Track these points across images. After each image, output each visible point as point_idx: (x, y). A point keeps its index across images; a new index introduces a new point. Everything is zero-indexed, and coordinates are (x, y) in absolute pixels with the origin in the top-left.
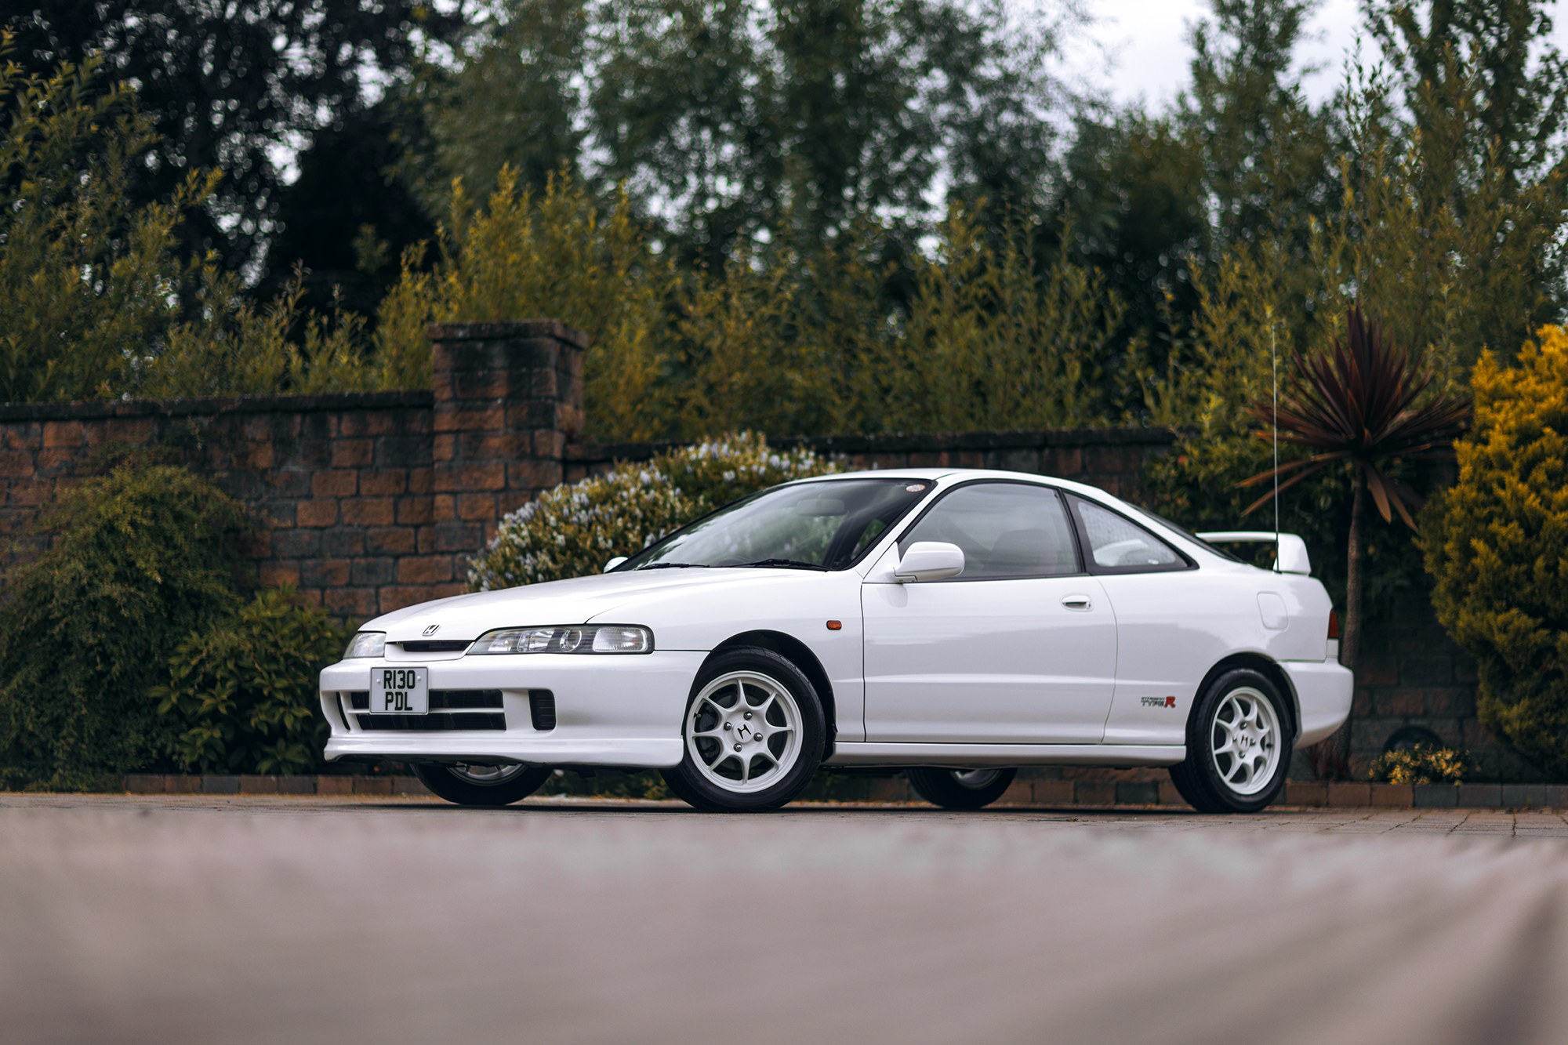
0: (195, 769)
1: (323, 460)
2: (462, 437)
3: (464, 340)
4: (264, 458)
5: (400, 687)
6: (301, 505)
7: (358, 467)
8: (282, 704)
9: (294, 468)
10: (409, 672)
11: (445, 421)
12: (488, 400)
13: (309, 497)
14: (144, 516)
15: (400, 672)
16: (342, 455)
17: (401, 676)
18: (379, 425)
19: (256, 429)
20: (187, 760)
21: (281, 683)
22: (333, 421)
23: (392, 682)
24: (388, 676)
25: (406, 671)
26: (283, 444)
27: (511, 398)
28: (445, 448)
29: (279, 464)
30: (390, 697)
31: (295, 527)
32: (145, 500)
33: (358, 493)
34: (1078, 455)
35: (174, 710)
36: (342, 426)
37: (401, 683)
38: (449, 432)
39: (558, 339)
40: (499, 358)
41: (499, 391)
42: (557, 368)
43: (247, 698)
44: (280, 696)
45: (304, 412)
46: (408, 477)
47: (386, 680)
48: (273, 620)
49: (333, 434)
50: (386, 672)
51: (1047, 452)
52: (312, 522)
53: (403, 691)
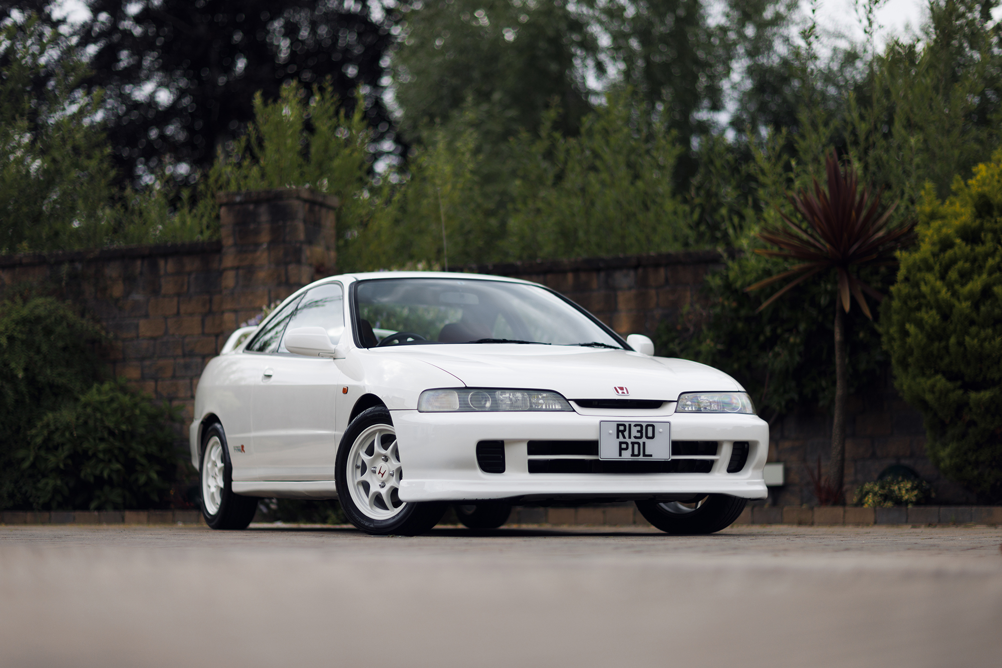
0: (47, 507)
1: (155, 291)
2: (241, 272)
3: (241, 203)
4: (117, 290)
5: (635, 437)
6: (142, 322)
7: (179, 295)
8: (102, 461)
9: (138, 296)
10: (647, 426)
11: (229, 260)
12: (257, 245)
13: (146, 316)
14: (21, 332)
15: (635, 426)
16: (168, 286)
17: (639, 428)
18: (192, 265)
19: (112, 271)
20: (41, 501)
21: (102, 446)
22: (162, 263)
23: (626, 434)
24: (621, 428)
25: (644, 425)
26: (130, 280)
27: (273, 243)
28: (229, 280)
29: (127, 294)
30: (624, 446)
31: (138, 337)
32: (24, 321)
33: (178, 313)
34: (662, 272)
35: (33, 465)
36: (167, 266)
37: (639, 435)
38: (232, 268)
39: (305, 201)
40: (264, 216)
41: (265, 238)
42: (305, 221)
43: (79, 458)
44: (101, 456)
45: (143, 257)
46: (211, 301)
47: (618, 431)
48: (101, 403)
49: (162, 272)
50: (618, 425)
51: (640, 271)
52: (149, 334)
53: (641, 441)
